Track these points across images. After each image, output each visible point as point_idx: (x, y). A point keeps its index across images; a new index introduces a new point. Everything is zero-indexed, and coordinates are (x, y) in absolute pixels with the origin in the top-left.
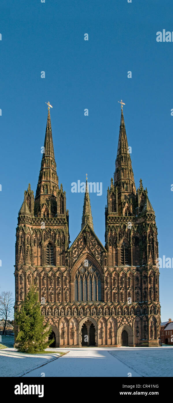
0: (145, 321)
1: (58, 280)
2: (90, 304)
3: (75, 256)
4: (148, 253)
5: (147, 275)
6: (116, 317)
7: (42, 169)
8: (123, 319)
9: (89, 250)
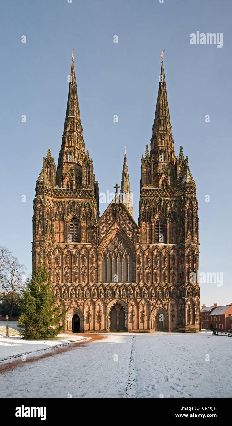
0: (181, 304)
1: (83, 259)
2: (119, 285)
3: (103, 232)
4: (186, 229)
5: (185, 253)
6: (148, 300)
7: (65, 133)
8: (157, 301)
9: (119, 225)
